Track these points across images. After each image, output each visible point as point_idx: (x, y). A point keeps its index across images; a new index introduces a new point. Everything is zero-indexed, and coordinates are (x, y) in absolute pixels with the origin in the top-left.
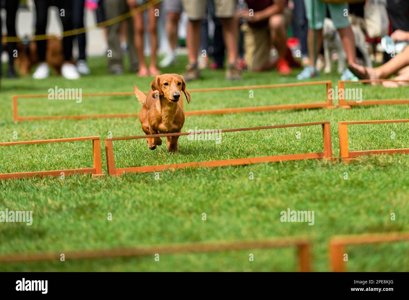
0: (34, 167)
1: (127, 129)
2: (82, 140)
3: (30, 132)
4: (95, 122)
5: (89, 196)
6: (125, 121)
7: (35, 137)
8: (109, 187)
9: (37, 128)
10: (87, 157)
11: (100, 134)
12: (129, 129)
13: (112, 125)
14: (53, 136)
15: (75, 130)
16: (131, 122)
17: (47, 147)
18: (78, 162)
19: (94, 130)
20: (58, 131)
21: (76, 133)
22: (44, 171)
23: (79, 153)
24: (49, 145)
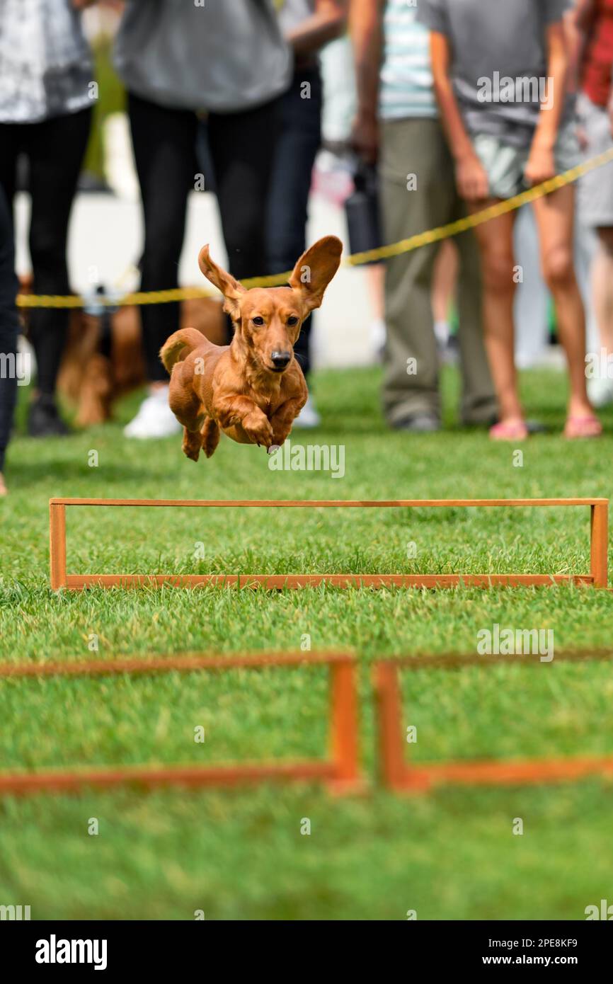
0: (118, 752)
1: (451, 626)
2: (292, 664)
3: (109, 629)
4: (339, 599)
5: (312, 859)
6: (443, 599)
7: (124, 646)
8: (384, 831)
9: (133, 616)
10: (306, 723)
11: (354, 641)
12: (456, 629)
13: (398, 612)
14: (188, 644)
15: (268, 625)
16: (464, 603)
17: (166, 682)
18: (275, 738)
19: (334, 627)
20: (208, 628)
21: (269, 636)
22: (155, 766)
23: (280, 706)
24: (176, 679)
